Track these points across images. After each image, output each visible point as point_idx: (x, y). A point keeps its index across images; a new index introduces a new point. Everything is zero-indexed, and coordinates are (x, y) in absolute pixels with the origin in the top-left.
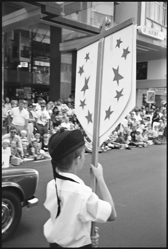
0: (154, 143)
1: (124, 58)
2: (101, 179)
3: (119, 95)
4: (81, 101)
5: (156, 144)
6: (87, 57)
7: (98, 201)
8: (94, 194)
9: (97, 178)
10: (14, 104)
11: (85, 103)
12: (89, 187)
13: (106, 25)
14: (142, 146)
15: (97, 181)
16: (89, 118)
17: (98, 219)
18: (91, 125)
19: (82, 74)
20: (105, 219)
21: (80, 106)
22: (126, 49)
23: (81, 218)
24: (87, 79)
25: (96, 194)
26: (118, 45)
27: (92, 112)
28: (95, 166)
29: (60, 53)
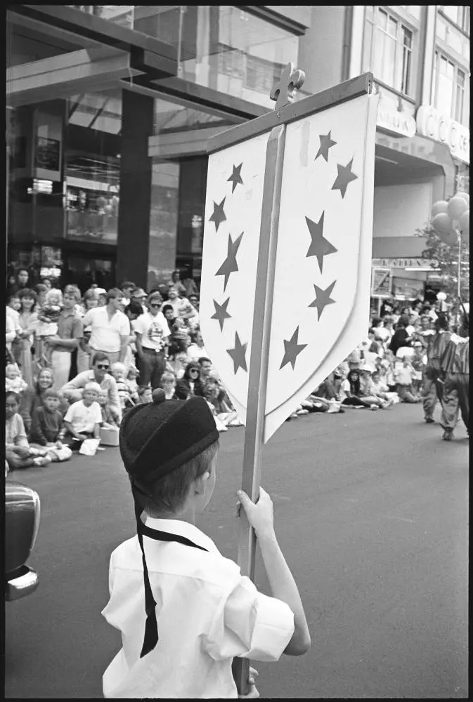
0: (402, 400)
1: (338, 191)
2: (268, 533)
3: (322, 299)
4: (216, 304)
5: (406, 400)
6: (236, 178)
7: (255, 600)
8: (247, 579)
9: (257, 529)
10: (94, 300)
11: (228, 310)
12: (231, 562)
13: (292, 86)
14: (378, 407)
15: (255, 537)
16: (237, 354)
17: (256, 650)
18: (244, 376)
19: (222, 224)
20: (275, 649)
21: (214, 317)
22: (345, 165)
23: (208, 646)
24: (234, 240)
25: (252, 579)
26: (324, 152)
27: (246, 339)
28: (250, 497)
29: (149, 161)
